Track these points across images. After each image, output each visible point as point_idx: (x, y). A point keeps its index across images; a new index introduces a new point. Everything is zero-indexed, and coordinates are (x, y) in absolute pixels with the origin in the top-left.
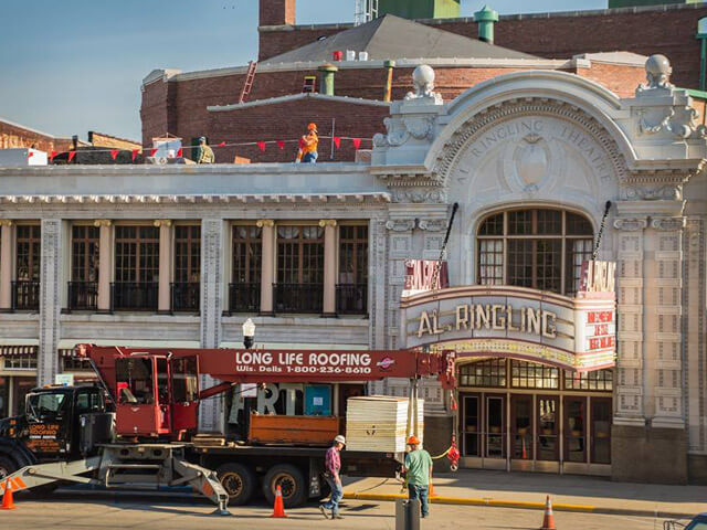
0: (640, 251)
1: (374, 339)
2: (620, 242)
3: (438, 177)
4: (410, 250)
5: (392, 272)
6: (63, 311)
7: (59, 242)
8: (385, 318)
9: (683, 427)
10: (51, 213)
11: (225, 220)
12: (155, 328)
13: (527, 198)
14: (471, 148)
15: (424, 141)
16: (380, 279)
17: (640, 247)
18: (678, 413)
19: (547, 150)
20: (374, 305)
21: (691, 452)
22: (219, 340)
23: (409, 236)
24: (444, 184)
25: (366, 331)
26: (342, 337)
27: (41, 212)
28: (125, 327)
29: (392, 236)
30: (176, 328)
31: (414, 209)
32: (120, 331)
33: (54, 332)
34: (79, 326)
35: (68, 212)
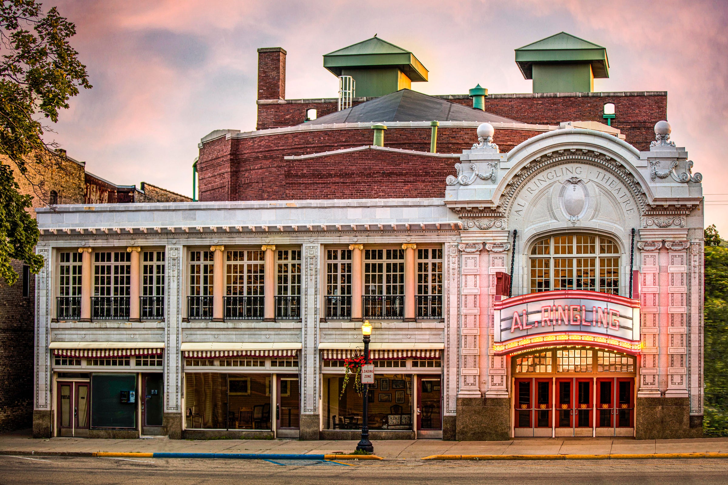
0: (657, 266)
1: (448, 338)
2: (643, 260)
3: (501, 210)
4: (478, 267)
5: (463, 284)
6: (184, 320)
7: (181, 264)
8: (458, 321)
9: (687, 396)
10: (174, 241)
11: (321, 244)
12: (263, 332)
13: (571, 225)
14: (526, 187)
15: (490, 181)
16: (454, 290)
17: (657, 263)
18: (684, 386)
19: (585, 189)
20: (449, 311)
21: (692, 414)
22: (318, 341)
23: (478, 256)
24: (506, 215)
25: (441, 332)
26: (421, 337)
27: (166, 240)
28: (237, 333)
29: (464, 256)
30: (281, 332)
31: (482, 235)
32: (233, 335)
33: (177, 337)
34: (198, 332)
35: (189, 239)
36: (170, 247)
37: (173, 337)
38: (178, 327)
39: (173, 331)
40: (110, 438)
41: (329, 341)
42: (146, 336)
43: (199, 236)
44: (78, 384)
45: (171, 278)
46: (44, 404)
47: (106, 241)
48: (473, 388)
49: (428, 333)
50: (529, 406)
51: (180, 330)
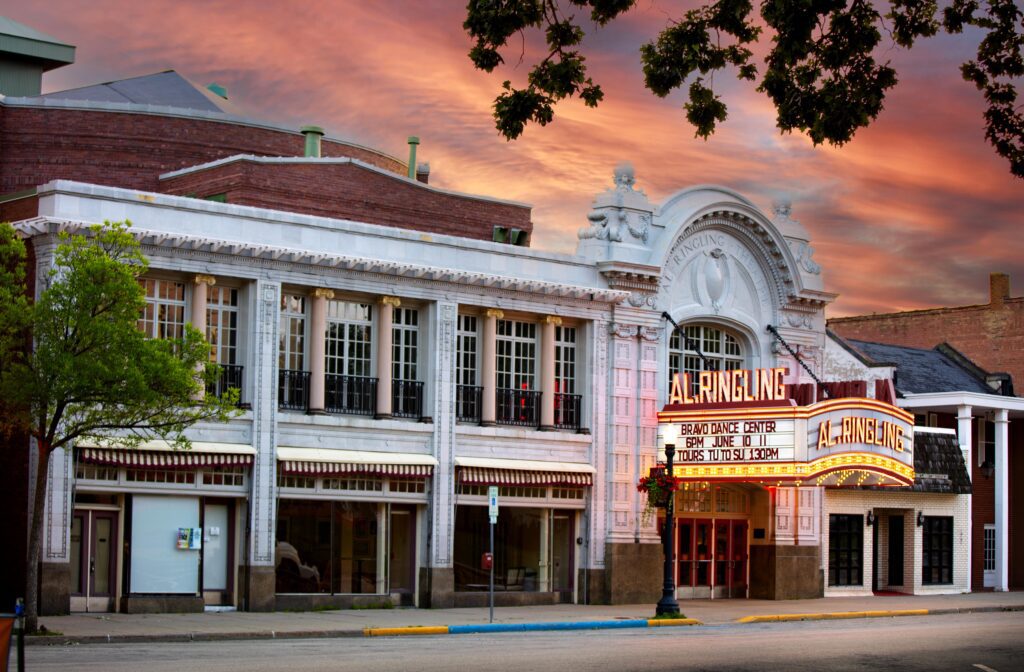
1: (596, 457)
8: (606, 433)
9: (817, 544)
10: (270, 273)
11: (459, 305)
13: (713, 313)
14: (673, 255)
15: (641, 239)
16: (602, 389)
19: (725, 266)
20: (597, 418)
22: (453, 453)
23: (632, 343)
24: (659, 290)
25: (589, 448)
27: (260, 270)
28: (350, 434)
29: (617, 342)
30: (406, 437)
31: (635, 314)
32: (344, 438)
33: (272, 437)
34: (298, 431)
35: (292, 274)
36: (263, 282)
37: (266, 437)
38: (273, 420)
39: (266, 426)
40: (163, 612)
41: (465, 454)
42: (222, 432)
43: (307, 270)
44: (98, 515)
45: (265, 336)
46: (60, 551)
47: (168, 259)
48: (624, 529)
49: (572, 448)
50: (690, 557)
51: (276, 424)
